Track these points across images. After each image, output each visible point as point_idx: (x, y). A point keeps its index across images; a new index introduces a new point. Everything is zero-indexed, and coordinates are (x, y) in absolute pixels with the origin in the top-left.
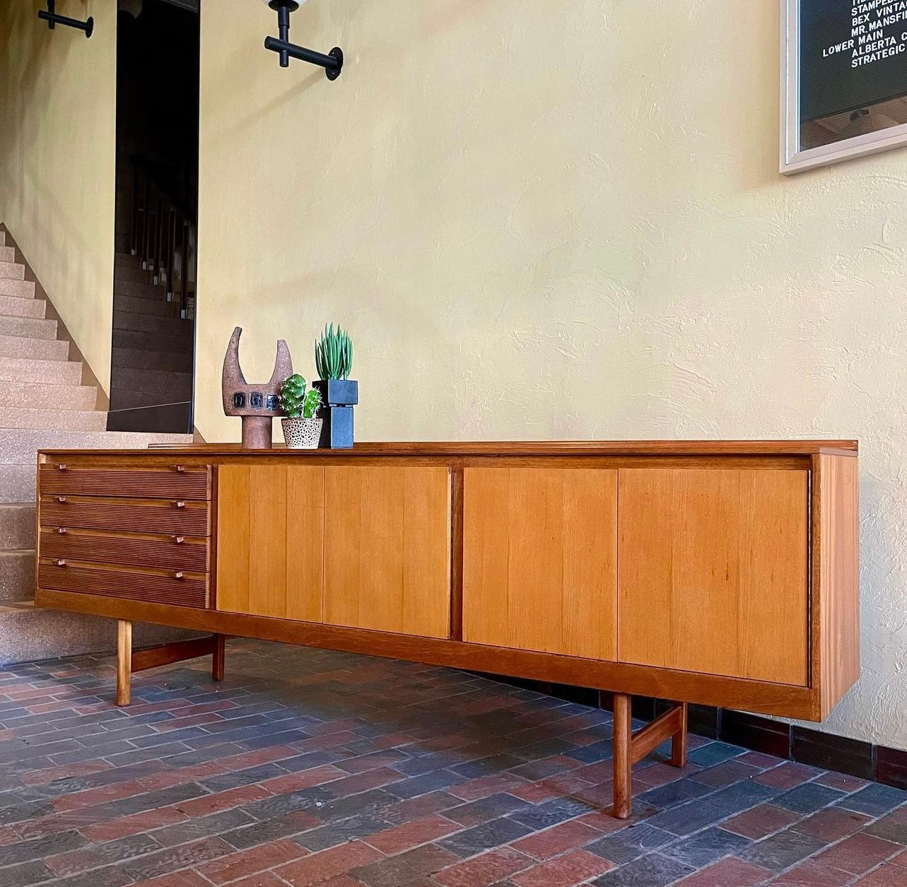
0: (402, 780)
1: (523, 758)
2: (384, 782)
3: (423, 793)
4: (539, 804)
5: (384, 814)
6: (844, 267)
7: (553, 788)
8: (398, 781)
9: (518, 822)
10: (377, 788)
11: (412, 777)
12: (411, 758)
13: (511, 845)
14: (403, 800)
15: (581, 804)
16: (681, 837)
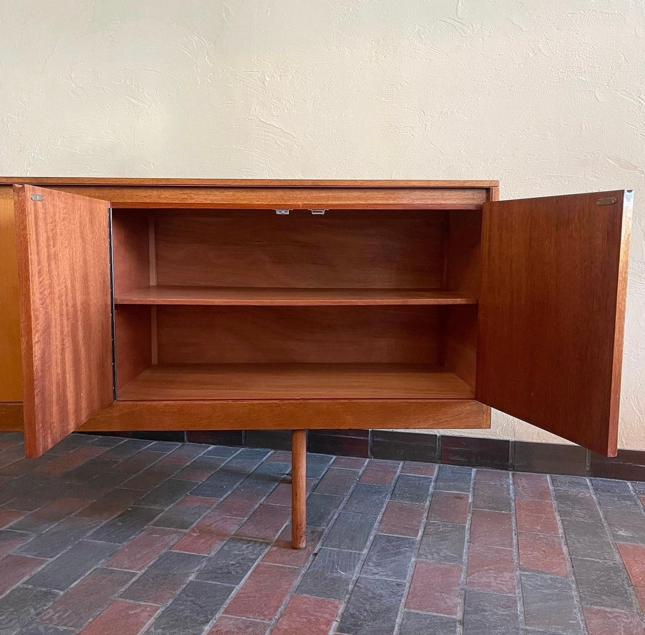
0: (43, 566)
1: (155, 507)
2: (23, 575)
3: (80, 576)
4: (213, 554)
5: (51, 619)
6: (423, 37)
7: (210, 533)
8: (39, 569)
9: (210, 582)
10: (18, 584)
11: (53, 559)
12: (35, 535)
13: (226, 612)
14: (62, 593)
15: (252, 543)
16: (363, 553)
